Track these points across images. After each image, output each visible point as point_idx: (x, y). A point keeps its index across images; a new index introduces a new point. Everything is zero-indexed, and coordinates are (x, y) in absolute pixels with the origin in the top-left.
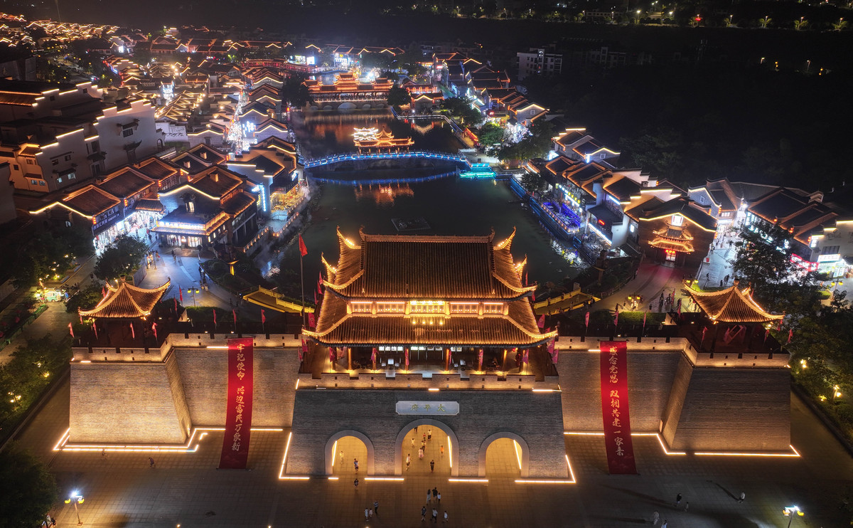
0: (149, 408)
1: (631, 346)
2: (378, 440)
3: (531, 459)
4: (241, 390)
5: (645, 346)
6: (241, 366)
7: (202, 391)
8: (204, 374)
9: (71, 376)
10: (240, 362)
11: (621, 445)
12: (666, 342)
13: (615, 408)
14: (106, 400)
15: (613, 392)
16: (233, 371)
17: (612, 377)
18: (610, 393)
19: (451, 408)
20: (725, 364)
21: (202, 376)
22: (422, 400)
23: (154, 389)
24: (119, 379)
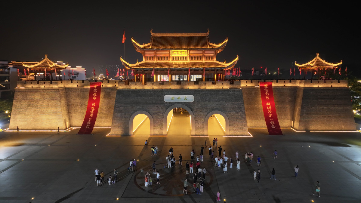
0: (49, 111)
1: (274, 85)
2: (155, 116)
3: (230, 125)
4: (94, 104)
5: (280, 85)
6: (95, 94)
7: (76, 109)
8: (78, 100)
9: (15, 95)
10: (95, 93)
11: (274, 124)
12: (290, 82)
13: (269, 110)
14: (29, 107)
15: (268, 103)
16: (91, 96)
17: (266, 97)
18: (266, 104)
19: (190, 98)
20: (318, 86)
21: (77, 101)
22: (176, 94)
23: (52, 101)
24: (37, 96)
